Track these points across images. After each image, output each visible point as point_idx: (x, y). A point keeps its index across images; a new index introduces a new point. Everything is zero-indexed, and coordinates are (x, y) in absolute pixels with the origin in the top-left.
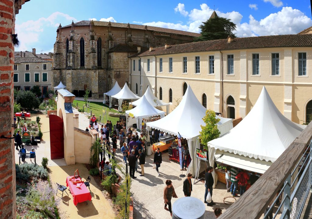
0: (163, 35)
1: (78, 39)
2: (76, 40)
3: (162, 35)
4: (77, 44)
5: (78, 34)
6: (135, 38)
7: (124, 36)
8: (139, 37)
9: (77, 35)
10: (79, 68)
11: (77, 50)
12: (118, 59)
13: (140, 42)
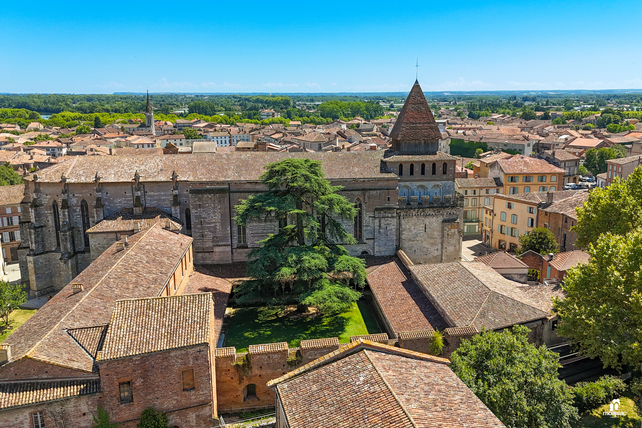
0: (211, 187)
1: (46, 202)
2: (45, 205)
3: (208, 187)
4: (46, 212)
5: (47, 195)
6: (153, 196)
7: (129, 194)
8: (162, 193)
9: (45, 196)
10: (54, 249)
11: (48, 221)
12: (99, 244)
13: (166, 203)
